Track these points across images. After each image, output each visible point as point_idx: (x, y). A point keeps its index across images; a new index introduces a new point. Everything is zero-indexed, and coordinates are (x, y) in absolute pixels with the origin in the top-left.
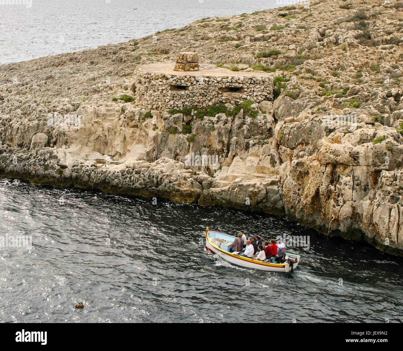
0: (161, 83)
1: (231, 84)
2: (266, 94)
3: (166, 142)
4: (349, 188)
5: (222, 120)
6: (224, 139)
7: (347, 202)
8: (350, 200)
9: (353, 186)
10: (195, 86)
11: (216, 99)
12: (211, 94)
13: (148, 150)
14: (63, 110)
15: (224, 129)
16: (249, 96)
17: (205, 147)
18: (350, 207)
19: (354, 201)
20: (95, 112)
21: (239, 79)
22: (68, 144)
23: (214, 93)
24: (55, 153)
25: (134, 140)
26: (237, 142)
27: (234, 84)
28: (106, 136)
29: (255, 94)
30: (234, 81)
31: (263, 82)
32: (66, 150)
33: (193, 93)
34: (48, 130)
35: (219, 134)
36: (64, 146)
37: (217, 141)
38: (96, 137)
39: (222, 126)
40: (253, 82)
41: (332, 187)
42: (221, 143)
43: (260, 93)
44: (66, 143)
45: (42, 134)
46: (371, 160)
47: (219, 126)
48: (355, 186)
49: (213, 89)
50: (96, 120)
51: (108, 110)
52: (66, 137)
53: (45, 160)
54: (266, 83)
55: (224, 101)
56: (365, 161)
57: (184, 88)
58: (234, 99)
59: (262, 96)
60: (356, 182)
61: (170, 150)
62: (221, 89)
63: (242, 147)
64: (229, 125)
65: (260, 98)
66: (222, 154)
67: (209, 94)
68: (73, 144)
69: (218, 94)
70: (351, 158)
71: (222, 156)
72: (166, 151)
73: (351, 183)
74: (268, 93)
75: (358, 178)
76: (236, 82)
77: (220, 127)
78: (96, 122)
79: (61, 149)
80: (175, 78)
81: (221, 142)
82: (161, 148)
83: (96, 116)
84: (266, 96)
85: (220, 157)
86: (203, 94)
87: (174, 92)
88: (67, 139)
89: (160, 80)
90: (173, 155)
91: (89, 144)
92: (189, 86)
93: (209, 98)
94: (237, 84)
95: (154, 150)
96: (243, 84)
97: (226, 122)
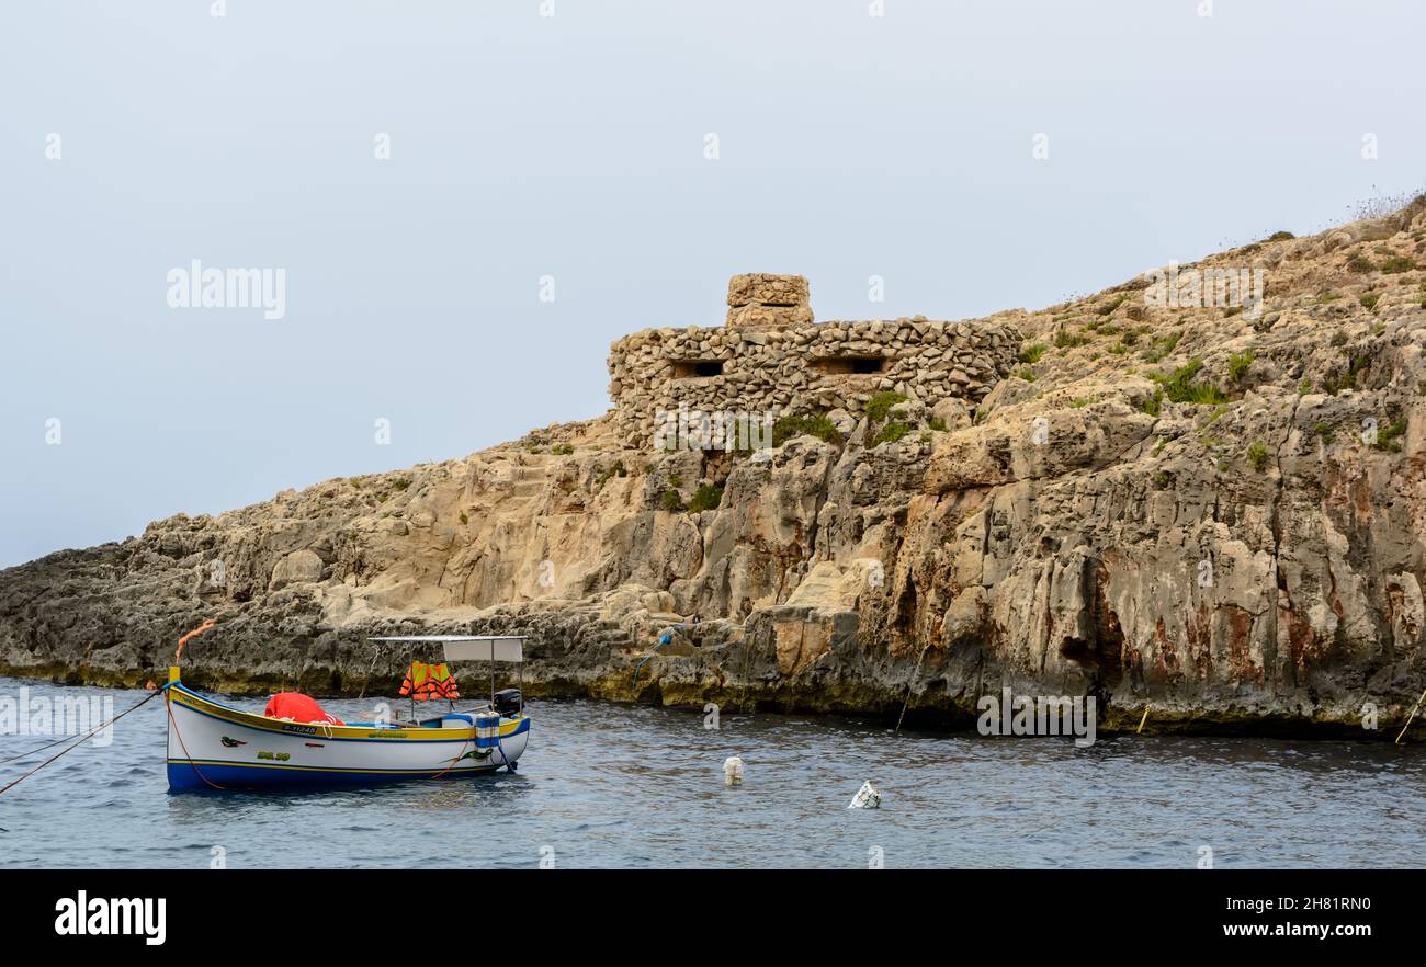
0: (646, 359)
1: (844, 345)
2: (963, 377)
3: (644, 540)
4: (973, 548)
5: (798, 454)
6: (800, 512)
7: (967, 591)
8: (975, 582)
9: (987, 539)
10: (740, 360)
11: (803, 395)
12: (787, 381)
13: (591, 571)
14: (391, 483)
15: (801, 481)
16: (901, 383)
17: (742, 539)
18: (975, 605)
19: (988, 587)
20: (476, 478)
21: (869, 329)
22: (367, 572)
23: (796, 377)
24: (318, 597)
25: (568, 551)
26: (834, 517)
27: (854, 346)
28: (498, 550)
29: (922, 374)
30: (853, 334)
31: (951, 336)
32: (353, 590)
33: (734, 382)
34: (327, 541)
35: (787, 499)
36: (351, 579)
37: (777, 520)
38: (472, 556)
39: (797, 471)
40: (913, 336)
41: (938, 553)
42: (793, 528)
43: (936, 373)
44: (359, 567)
45: (307, 553)
46: (1039, 457)
47: (787, 472)
48: (992, 540)
49: (792, 364)
50: (476, 504)
51: (523, 476)
52: (358, 550)
53: (280, 617)
54: (961, 341)
55: (824, 402)
56: (1026, 465)
57: (713, 368)
58: (854, 395)
59: (945, 382)
60: (995, 530)
61: (653, 566)
62: (815, 363)
63: (847, 534)
64: (817, 470)
65: (939, 390)
66: (795, 562)
67: (781, 381)
68: (384, 574)
69: (808, 382)
70: (991, 461)
71: (795, 570)
72: (643, 570)
73: (981, 531)
74: (970, 376)
75: (1004, 516)
76: (861, 337)
77: (788, 478)
78: (477, 509)
79: (340, 586)
80: (684, 337)
81: (790, 522)
82: (632, 563)
83: (477, 490)
84: (962, 384)
85: (788, 572)
86: (767, 383)
87: (678, 383)
88: (362, 556)
89: (646, 348)
90: (659, 579)
91: (448, 580)
92: (725, 361)
93: (782, 396)
94: (862, 345)
95: (611, 570)
96: (882, 343)
97: (811, 459)
